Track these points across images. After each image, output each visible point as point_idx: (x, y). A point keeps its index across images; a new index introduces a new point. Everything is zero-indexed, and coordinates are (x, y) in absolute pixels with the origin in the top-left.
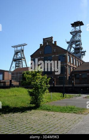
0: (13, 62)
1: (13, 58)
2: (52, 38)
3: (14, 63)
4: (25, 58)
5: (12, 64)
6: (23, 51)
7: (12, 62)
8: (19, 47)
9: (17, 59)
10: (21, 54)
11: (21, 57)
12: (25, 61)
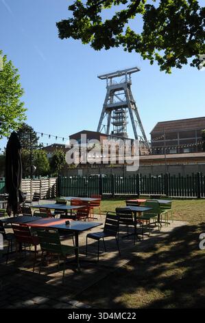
0: (105, 113)
6: (129, 85)
9: (115, 106)
10: (126, 93)
11: (127, 101)
12: (136, 110)
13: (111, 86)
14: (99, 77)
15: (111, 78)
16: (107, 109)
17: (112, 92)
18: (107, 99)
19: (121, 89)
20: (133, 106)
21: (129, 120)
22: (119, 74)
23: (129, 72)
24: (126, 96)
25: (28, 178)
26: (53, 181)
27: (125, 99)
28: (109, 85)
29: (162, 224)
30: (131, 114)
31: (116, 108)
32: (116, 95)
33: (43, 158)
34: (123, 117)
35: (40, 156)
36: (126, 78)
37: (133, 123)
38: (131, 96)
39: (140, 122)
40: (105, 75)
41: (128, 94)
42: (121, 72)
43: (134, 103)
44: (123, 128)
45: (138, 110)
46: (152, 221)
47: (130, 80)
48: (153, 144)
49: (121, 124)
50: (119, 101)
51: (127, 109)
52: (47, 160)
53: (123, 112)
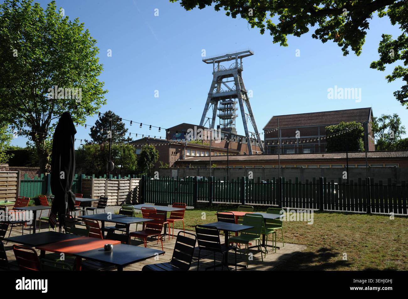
0: (210, 104)
1: (210, 94)
3: (211, 108)
5: (206, 109)
7: (207, 104)
9: (223, 95)
10: (236, 80)
11: (237, 90)
12: (247, 101)
13: (218, 71)
14: (204, 61)
15: (219, 62)
16: (213, 99)
17: (219, 78)
18: (213, 88)
19: (231, 75)
20: (243, 97)
21: (238, 112)
22: (229, 58)
23: (240, 56)
24: (236, 84)
25: (103, 177)
26: (135, 182)
27: (234, 88)
28: (216, 70)
29: (268, 248)
30: (241, 106)
31: (223, 98)
32: (224, 83)
33: (130, 155)
34: (231, 109)
35: (127, 152)
36: (237, 63)
37: (243, 116)
38: (242, 84)
39: (252, 116)
40: (212, 59)
41: (239, 82)
42: (231, 55)
43: (245, 93)
44: (231, 122)
45: (250, 100)
46: (253, 243)
47: (241, 66)
48: (266, 142)
49: (229, 117)
50: (227, 89)
51: (237, 100)
52: (134, 157)
53: (232, 103)
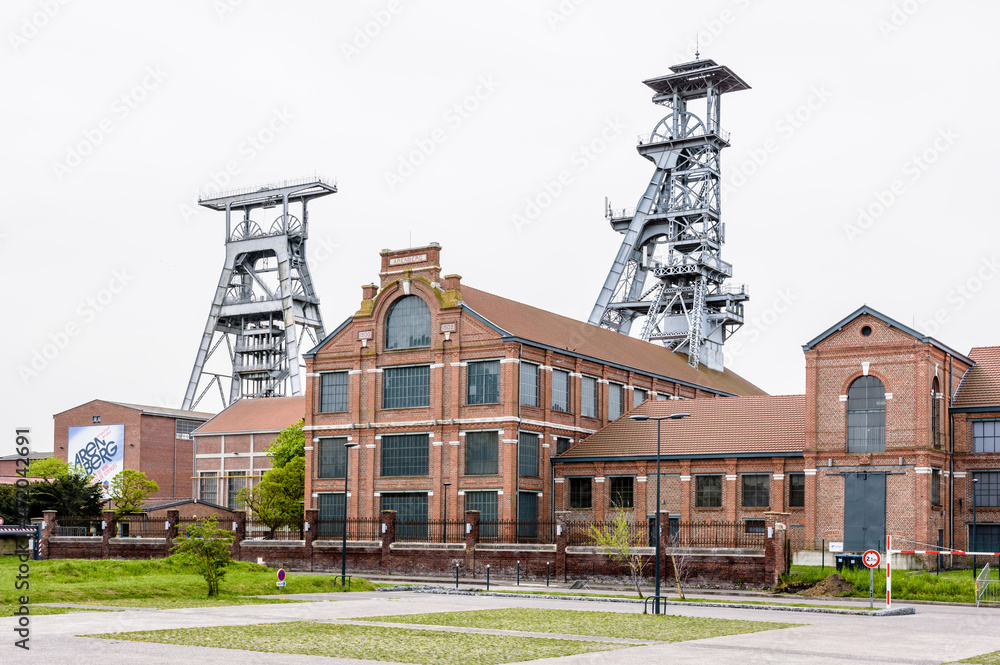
0: (218, 335)
2: (433, 251)
3: (224, 347)
4: (315, 306)
6: (296, 242)
8: (267, 204)
9: (247, 311)
10: (281, 268)
11: (284, 297)
17: (240, 260)
24: (282, 280)
32: (255, 274)
41: (287, 276)
53: (272, 334)
